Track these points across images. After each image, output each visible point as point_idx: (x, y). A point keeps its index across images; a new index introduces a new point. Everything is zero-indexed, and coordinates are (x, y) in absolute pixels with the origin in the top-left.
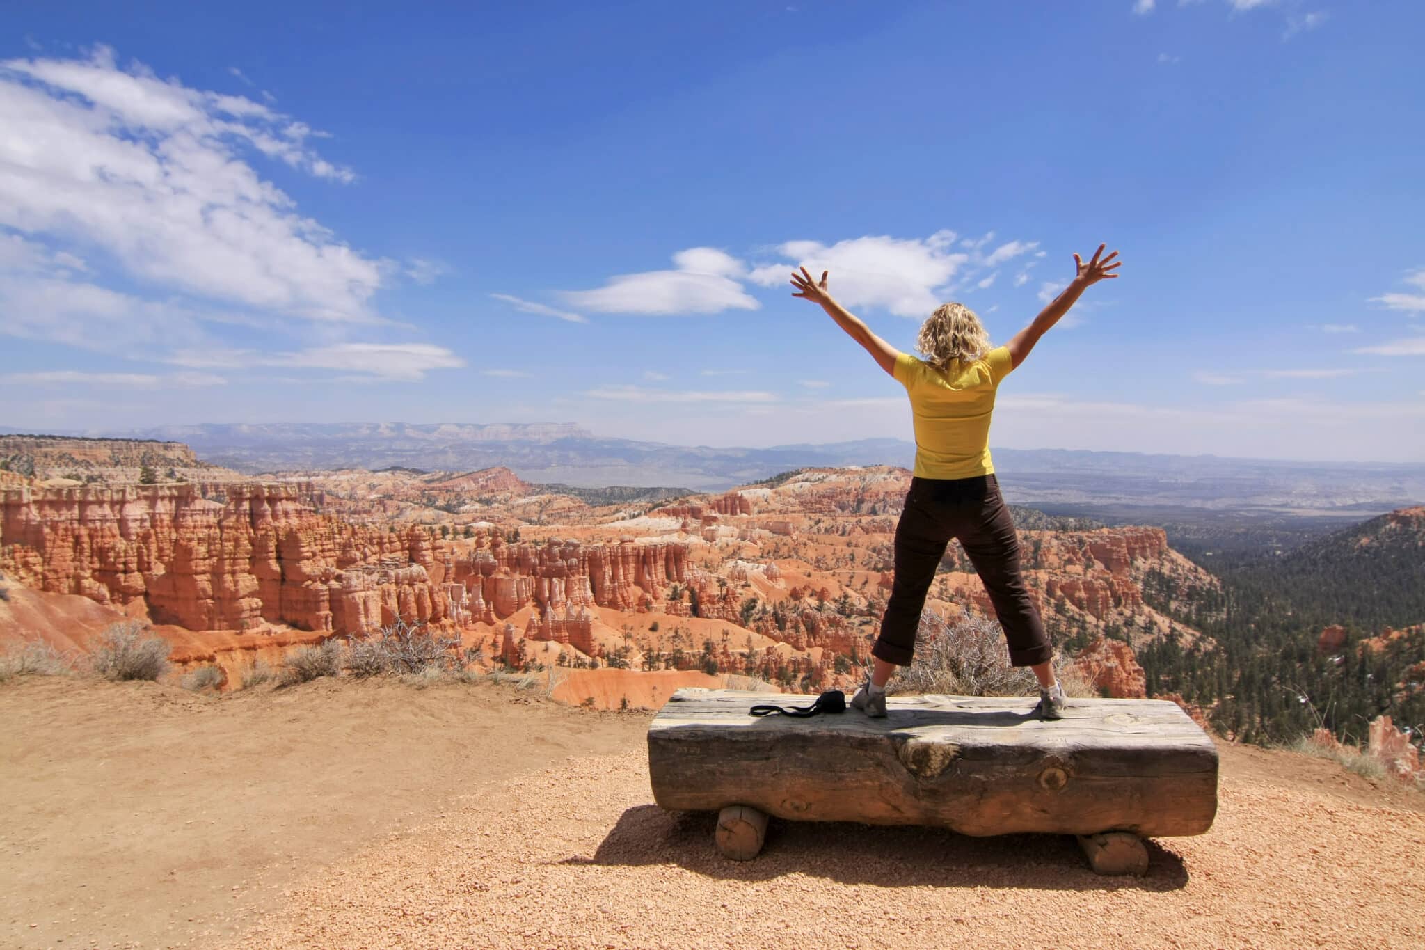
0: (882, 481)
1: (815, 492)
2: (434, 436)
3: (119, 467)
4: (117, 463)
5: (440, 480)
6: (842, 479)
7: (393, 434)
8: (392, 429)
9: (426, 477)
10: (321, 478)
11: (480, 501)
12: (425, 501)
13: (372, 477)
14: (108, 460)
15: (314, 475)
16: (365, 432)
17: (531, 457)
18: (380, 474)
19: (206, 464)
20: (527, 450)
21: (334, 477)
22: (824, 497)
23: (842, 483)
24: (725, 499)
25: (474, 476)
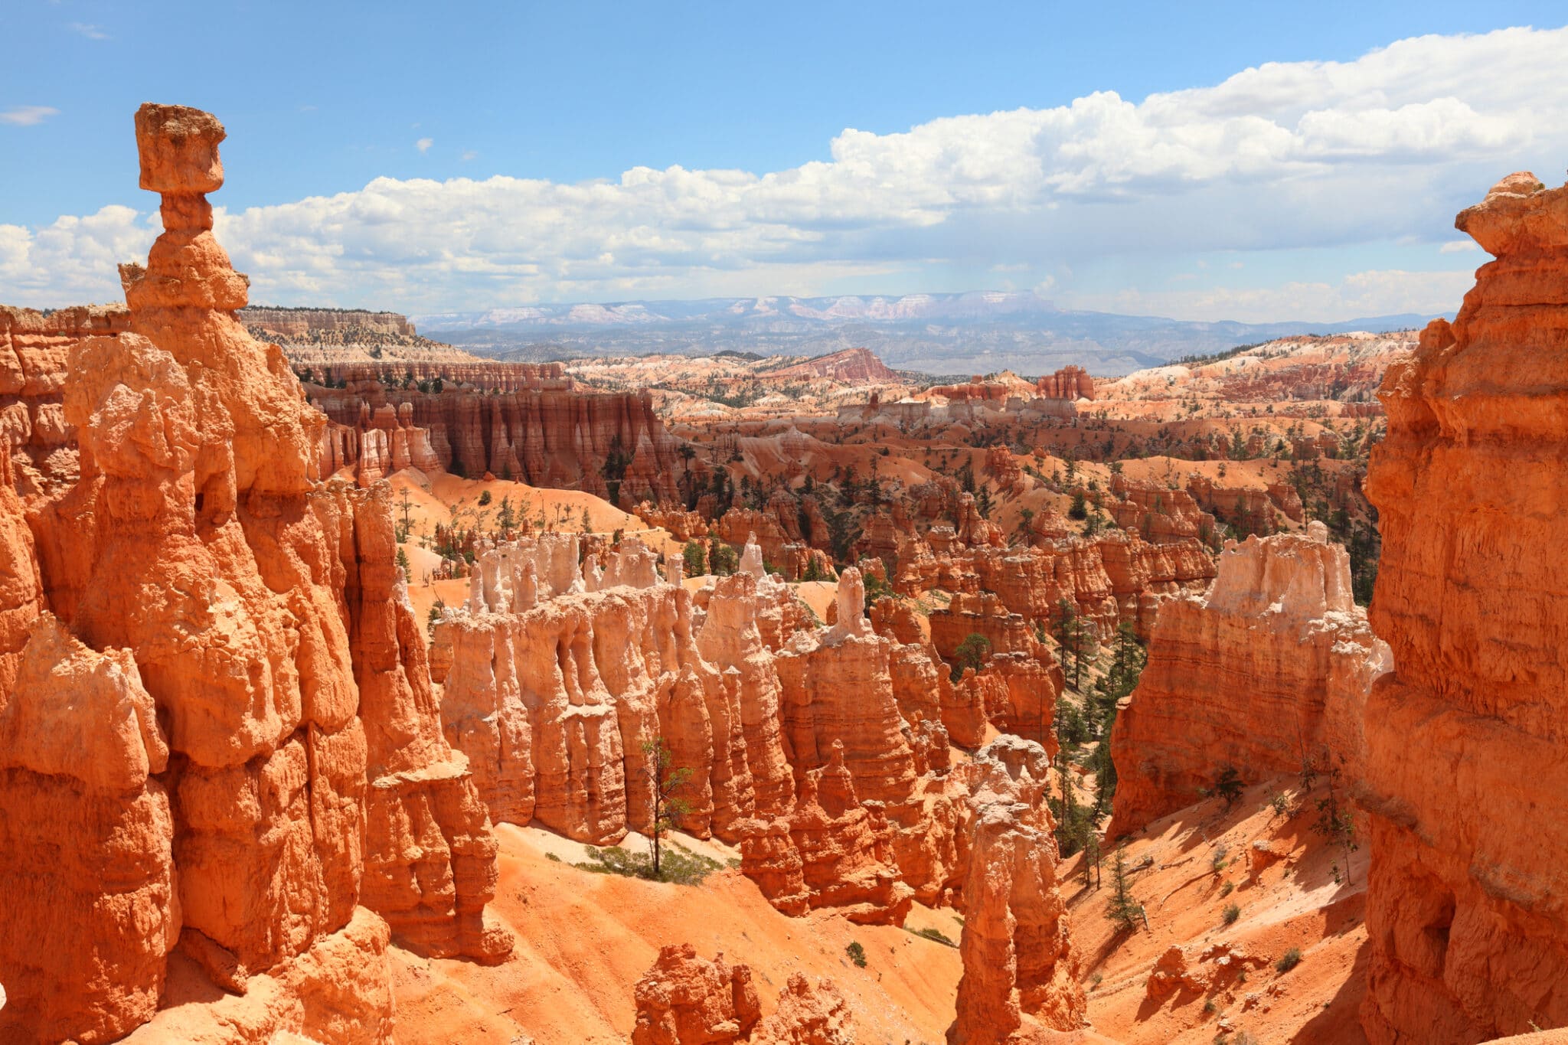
0: (1386, 352)
1: (1261, 373)
2: (830, 314)
3: (318, 344)
4: (316, 339)
5: (774, 368)
6: (1321, 350)
7: (773, 313)
8: (772, 306)
9: (758, 364)
10: (623, 366)
11: (785, 392)
12: (711, 391)
13: (688, 364)
14: (306, 335)
15: (615, 362)
16: (738, 310)
17: (959, 341)
18: (698, 360)
19: (428, 340)
20: (954, 332)
21: (640, 365)
22: (1275, 378)
23: (1317, 357)
24: (1057, 375)
25: (820, 361)
